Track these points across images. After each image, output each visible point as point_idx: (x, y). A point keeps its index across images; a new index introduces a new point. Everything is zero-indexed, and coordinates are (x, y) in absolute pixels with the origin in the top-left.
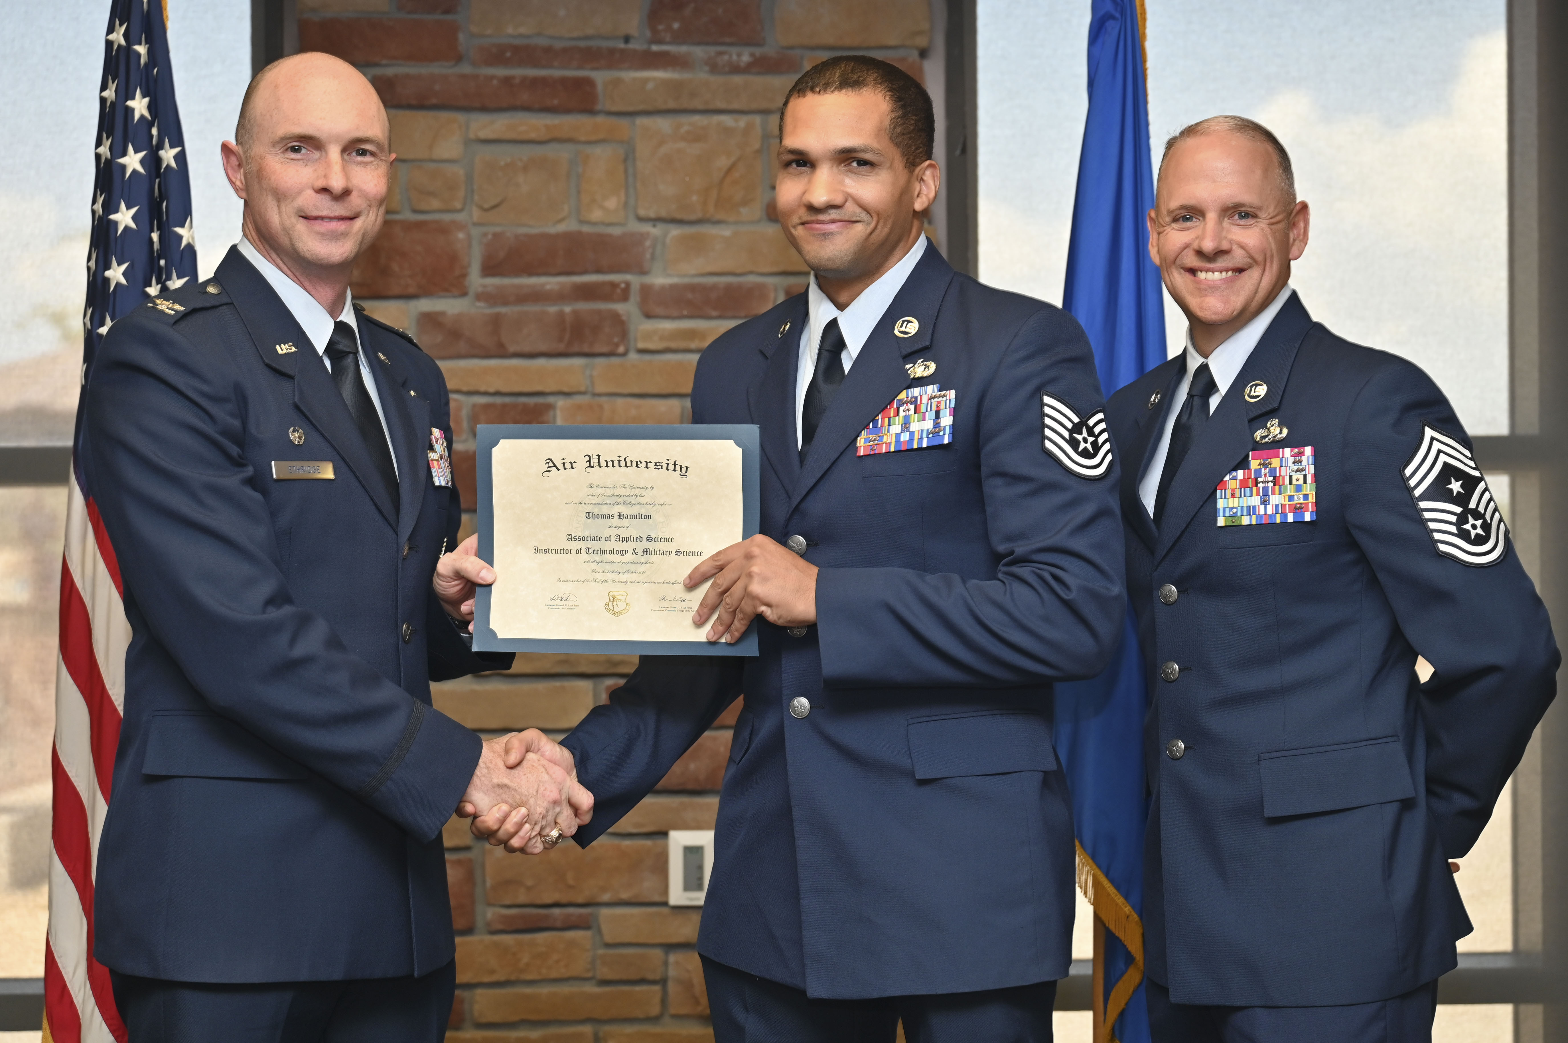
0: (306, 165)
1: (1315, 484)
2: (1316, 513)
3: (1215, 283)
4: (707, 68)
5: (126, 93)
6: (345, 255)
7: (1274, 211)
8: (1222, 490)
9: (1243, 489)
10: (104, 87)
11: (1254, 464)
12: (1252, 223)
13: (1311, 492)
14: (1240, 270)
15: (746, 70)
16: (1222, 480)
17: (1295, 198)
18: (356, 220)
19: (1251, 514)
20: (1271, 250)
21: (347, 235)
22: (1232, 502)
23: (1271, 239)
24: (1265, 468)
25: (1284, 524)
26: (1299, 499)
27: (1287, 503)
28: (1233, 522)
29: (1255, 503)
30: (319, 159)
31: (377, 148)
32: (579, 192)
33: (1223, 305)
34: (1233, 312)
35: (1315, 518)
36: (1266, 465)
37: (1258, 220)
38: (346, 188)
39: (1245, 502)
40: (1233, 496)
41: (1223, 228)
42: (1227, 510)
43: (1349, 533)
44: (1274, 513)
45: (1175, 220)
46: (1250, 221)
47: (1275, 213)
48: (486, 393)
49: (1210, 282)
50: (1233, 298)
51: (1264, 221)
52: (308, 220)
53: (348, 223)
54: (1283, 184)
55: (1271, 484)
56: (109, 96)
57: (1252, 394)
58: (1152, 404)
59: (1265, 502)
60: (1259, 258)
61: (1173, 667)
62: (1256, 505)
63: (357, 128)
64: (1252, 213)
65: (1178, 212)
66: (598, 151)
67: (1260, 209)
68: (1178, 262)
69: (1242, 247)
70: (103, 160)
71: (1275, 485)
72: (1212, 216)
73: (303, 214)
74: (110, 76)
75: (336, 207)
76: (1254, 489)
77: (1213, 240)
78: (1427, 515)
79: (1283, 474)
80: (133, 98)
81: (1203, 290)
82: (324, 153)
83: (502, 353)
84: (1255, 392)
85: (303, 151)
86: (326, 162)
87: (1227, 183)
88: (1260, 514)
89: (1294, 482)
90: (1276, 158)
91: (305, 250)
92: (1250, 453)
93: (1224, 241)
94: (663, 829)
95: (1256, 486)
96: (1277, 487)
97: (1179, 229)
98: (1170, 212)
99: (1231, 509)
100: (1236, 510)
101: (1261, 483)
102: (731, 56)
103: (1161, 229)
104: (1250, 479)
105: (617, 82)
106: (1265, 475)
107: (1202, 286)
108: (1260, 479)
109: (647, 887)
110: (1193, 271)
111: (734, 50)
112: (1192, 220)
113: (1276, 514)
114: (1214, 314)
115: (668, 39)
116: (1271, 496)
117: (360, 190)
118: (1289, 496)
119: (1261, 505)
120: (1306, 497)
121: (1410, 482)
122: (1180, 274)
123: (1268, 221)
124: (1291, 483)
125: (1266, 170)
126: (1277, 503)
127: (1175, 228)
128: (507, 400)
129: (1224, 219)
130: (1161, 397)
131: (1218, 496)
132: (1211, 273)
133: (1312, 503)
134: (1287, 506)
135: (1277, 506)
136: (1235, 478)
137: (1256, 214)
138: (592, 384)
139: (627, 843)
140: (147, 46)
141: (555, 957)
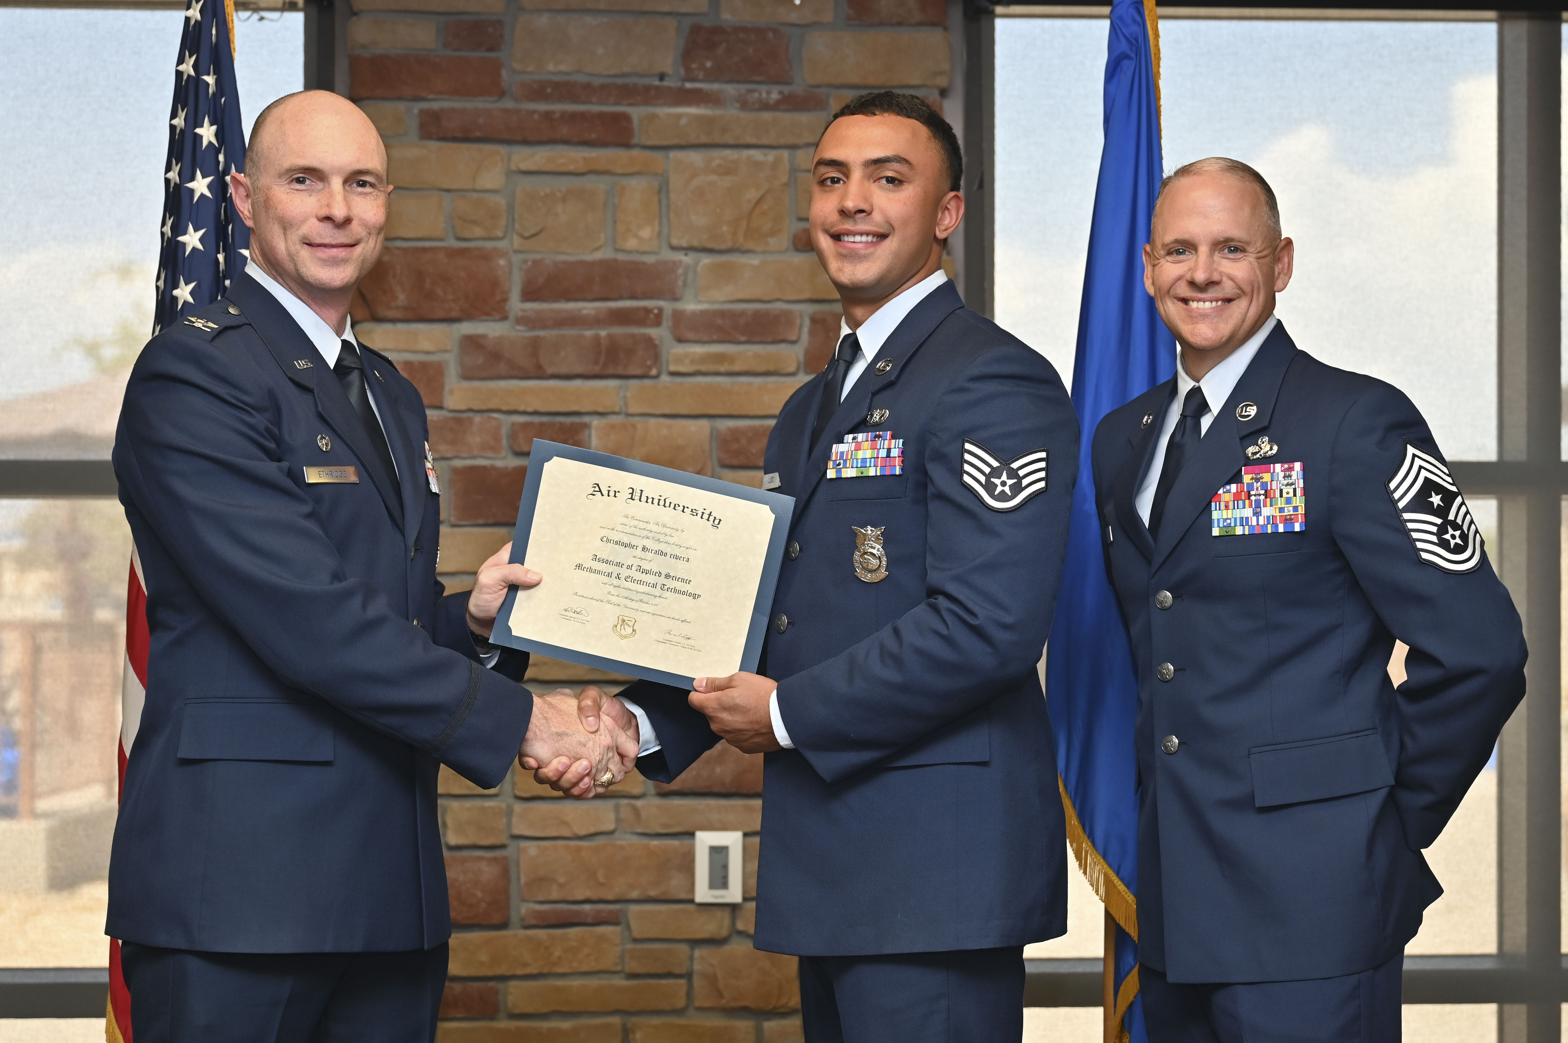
0: (310, 195)
1: (1304, 497)
2: (1305, 524)
3: (1206, 311)
4: (737, 105)
5: (195, 121)
6: (346, 280)
7: (1261, 246)
8: (1216, 502)
9: (1236, 502)
10: (174, 115)
11: (1247, 478)
12: (1240, 256)
13: (1301, 505)
14: (1229, 300)
15: (774, 107)
16: (1217, 493)
17: (1281, 235)
18: (356, 247)
19: (1244, 525)
20: (1258, 283)
21: (347, 261)
22: (1225, 514)
23: (1258, 272)
24: (1257, 482)
25: (1276, 534)
26: (1289, 511)
27: (1278, 514)
28: (1227, 532)
29: (1247, 515)
30: (323, 189)
31: (376, 179)
32: (615, 222)
33: (1213, 332)
34: (1222, 339)
35: (1304, 529)
36: (1258, 479)
37: (1247, 254)
38: (347, 217)
39: (1238, 513)
40: (1227, 508)
41: (1214, 261)
42: (1221, 521)
43: (1334, 543)
44: (1266, 523)
45: (1169, 253)
46: (1239, 255)
47: (1262, 248)
48: (525, 413)
49: (1201, 311)
50: (1222, 326)
51: (1252, 255)
52: (311, 247)
53: (349, 249)
54: (1269, 222)
55: (1262, 497)
56: (179, 124)
57: (1243, 414)
58: (1144, 425)
59: (1257, 514)
60: (1247, 289)
61: (1168, 669)
62: (1249, 516)
63: (358, 161)
64: (1241, 248)
65: (1172, 245)
66: (633, 182)
67: (1248, 243)
68: (1172, 292)
69: (1232, 279)
70: (172, 185)
71: (1266, 498)
72: (1203, 249)
73: (308, 242)
74: (179, 105)
75: (337, 235)
76: (1247, 501)
77: (1204, 272)
78: (1410, 526)
79: (1274, 487)
80: (202, 126)
81: (1194, 318)
82: (326, 184)
83: (540, 374)
84: (1246, 411)
85: (308, 182)
86: (329, 192)
87: (1218, 219)
88: (1253, 524)
89: (1285, 495)
90: (1263, 198)
91: (308, 275)
92: (1243, 468)
93: (1215, 273)
94: (690, 830)
95: (1249, 499)
96: (1268, 500)
97: (1173, 262)
98: (1164, 245)
99: (1225, 520)
100: (1230, 521)
101: (1253, 496)
102: (760, 94)
103: (1156, 262)
104: (1243, 493)
105: (654, 116)
106: (1257, 489)
107: (1194, 314)
108: (1252, 493)
109: (675, 885)
110: (1185, 301)
111: (763, 88)
112: (1185, 254)
113: (1267, 524)
114: (1204, 340)
115: (701, 77)
116: (1262, 508)
117: (361, 219)
118: (1279, 508)
119: (1253, 516)
120: (1296, 509)
121: (1394, 495)
122: (1174, 303)
123: (1255, 255)
124: (1281, 496)
125: (1254, 209)
126: (1268, 515)
127: (1169, 260)
128: (545, 419)
129: (1214, 252)
130: (1153, 418)
131: (1213, 508)
132: (1202, 303)
133: (1301, 514)
134: (1278, 517)
135: (1268, 517)
136: (1229, 491)
137: (1245, 249)
138: (626, 404)
139: (655, 842)
140: (215, 77)
141: (586, 951)
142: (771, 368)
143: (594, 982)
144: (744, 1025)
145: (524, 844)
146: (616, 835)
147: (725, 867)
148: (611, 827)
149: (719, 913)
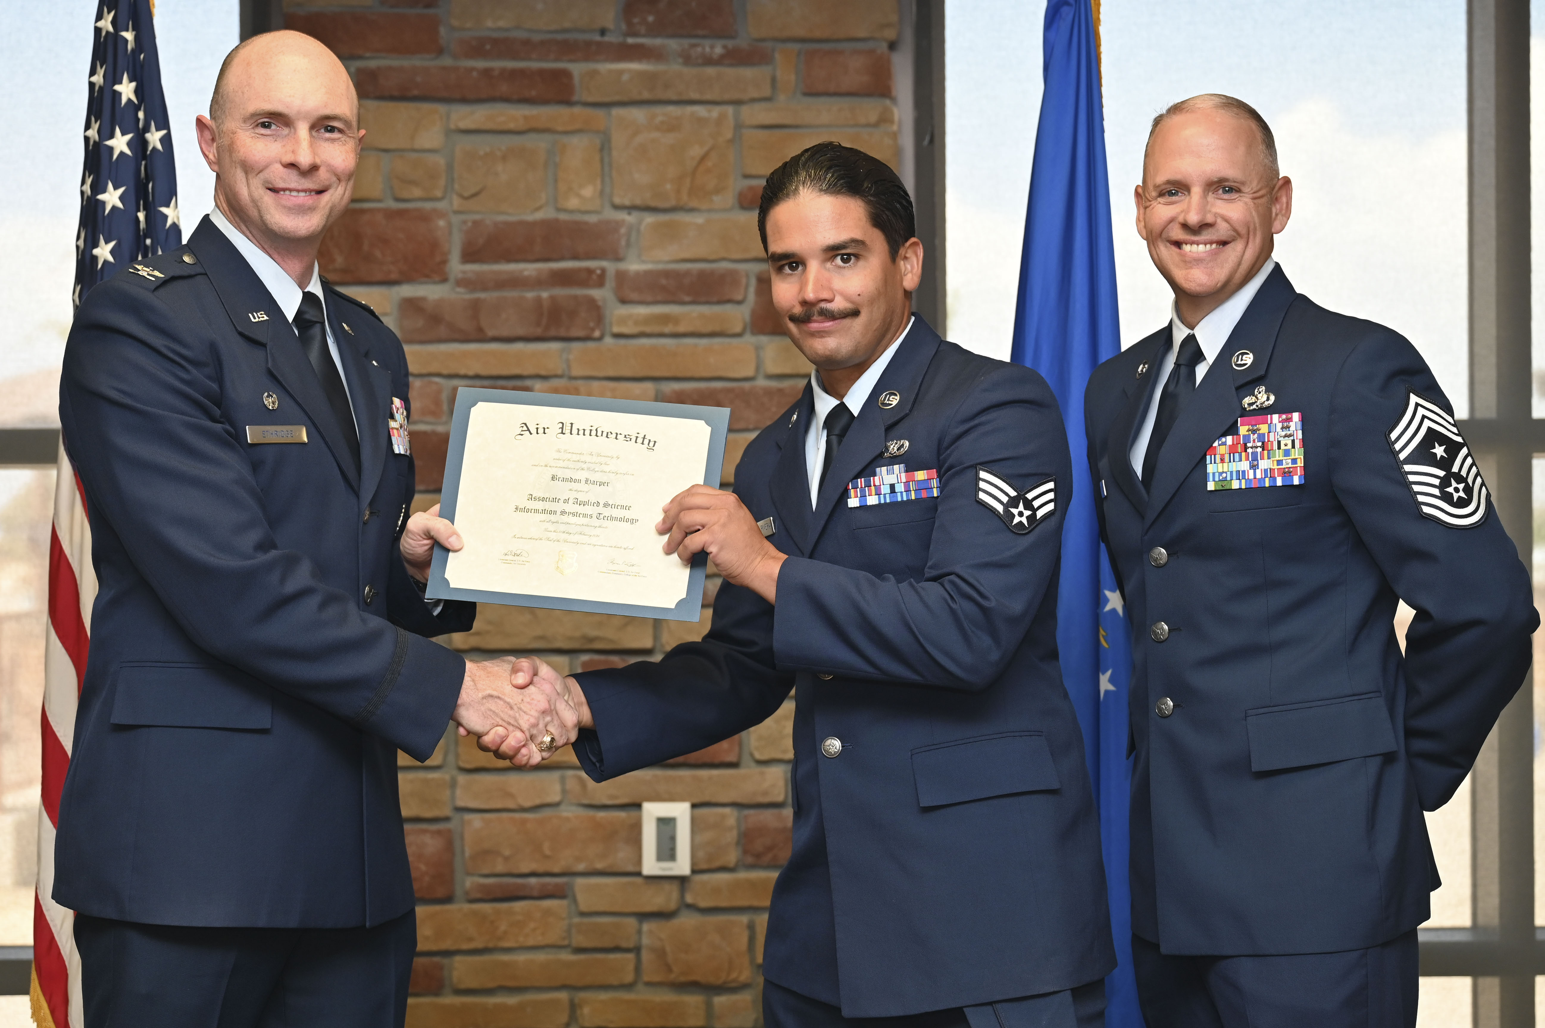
0: (276, 141)
1: (1303, 449)
2: (1305, 477)
3: (1200, 255)
4: (679, 61)
5: (114, 78)
6: (312, 229)
7: (1257, 186)
8: (1211, 455)
9: (1232, 455)
10: (92, 73)
11: (1243, 430)
12: (1236, 197)
13: (1299, 457)
14: (1224, 243)
15: (718, 62)
16: (1211, 446)
17: (1278, 174)
18: (324, 193)
19: (1241, 479)
20: (1255, 225)
21: (315, 209)
22: (1221, 468)
23: (1254, 213)
24: (1254, 434)
25: (1273, 488)
26: (1287, 464)
27: (1276, 467)
28: (1223, 487)
30: (289, 135)
31: (346, 125)
32: (556, 181)
33: (1207, 277)
34: (1218, 284)
35: (1303, 482)
36: (1254, 430)
37: (1242, 195)
38: (313, 164)
39: (1234, 467)
40: (1222, 462)
41: (1208, 202)
42: (1217, 475)
43: (1335, 497)
44: (1263, 477)
45: (1159, 193)
46: (1234, 196)
47: (1258, 188)
49: (1195, 255)
50: (1217, 270)
51: (1248, 195)
52: (275, 193)
53: (317, 196)
54: (1266, 160)
55: (1259, 450)
56: (98, 81)
57: (1239, 362)
58: (1137, 375)
59: (1254, 467)
60: (1243, 231)
61: (1162, 628)
62: (1245, 469)
63: (324, 106)
64: (1236, 188)
65: (1163, 187)
66: (575, 140)
67: (1243, 183)
68: (1163, 234)
69: (1226, 220)
70: (92, 143)
71: (1263, 450)
72: (1197, 190)
73: (271, 187)
74: (99, 60)
75: (303, 181)
76: (1243, 454)
77: (1198, 214)
78: (1413, 479)
79: (1271, 439)
80: (121, 83)
81: (1188, 262)
82: (292, 130)
83: (481, 337)
84: (1242, 360)
85: (273, 127)
86: (294, 139)
87: (1212, 158)
88: (1249, 478)
89: (1282, 447)
90: (1259, 134)
91: (274, 224)
92: (1239, 419)
93: (1209, 215)
94: (638, 801)
95: (1246, 451)
96: (1265, 452)
97: (1165, 203)
98: (1156, 187)
99: (1220, 474)
100: (1225, 475)
101: (1250, 449)
102: (704, 48)
103: (1146, 202)
104: (1239, 445)
105: (594, 75)
106: (1254, 441)
107: (1188, 259)
108: (1249, 445)
109: (621, 857)
110: (1177, 243)
111: (707, 43)
112: (1177, 195)
113: (1265, 478)
114: (1199, 285)
115: (643, 32)
116: (1259, 461)
117: (328, 166)
118: (1277, 461)
119: (1250, 469)
120: (1294, 461)
121: (1396, 446)
122: (1166, 247)
123: (1251, 196)
124: (1279, 448)
125: (1249, 147)
126: (1266, 468)
127: (1162, 202)
129: (1208, 193)
130: (1147, 367)
131: (1208, 462)
132: (1196, 246)
133: (1300, 467)
134: (1276, 470)
135: (1266, 471)
136: (1224, 444)
137: (1240, 189)
138: (569, 367)
139: (601, 814)
140: (134, 33)
141: (532, 925)
142: (717, 328)
143: (541, 957)
144: (693, 1000)
145: (468, 817)
146: (563, 807)
147: (673, 839)
148: (556, 798)
149: (667, 886)
